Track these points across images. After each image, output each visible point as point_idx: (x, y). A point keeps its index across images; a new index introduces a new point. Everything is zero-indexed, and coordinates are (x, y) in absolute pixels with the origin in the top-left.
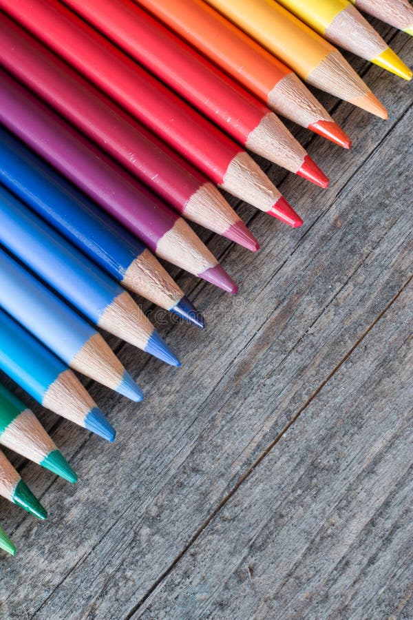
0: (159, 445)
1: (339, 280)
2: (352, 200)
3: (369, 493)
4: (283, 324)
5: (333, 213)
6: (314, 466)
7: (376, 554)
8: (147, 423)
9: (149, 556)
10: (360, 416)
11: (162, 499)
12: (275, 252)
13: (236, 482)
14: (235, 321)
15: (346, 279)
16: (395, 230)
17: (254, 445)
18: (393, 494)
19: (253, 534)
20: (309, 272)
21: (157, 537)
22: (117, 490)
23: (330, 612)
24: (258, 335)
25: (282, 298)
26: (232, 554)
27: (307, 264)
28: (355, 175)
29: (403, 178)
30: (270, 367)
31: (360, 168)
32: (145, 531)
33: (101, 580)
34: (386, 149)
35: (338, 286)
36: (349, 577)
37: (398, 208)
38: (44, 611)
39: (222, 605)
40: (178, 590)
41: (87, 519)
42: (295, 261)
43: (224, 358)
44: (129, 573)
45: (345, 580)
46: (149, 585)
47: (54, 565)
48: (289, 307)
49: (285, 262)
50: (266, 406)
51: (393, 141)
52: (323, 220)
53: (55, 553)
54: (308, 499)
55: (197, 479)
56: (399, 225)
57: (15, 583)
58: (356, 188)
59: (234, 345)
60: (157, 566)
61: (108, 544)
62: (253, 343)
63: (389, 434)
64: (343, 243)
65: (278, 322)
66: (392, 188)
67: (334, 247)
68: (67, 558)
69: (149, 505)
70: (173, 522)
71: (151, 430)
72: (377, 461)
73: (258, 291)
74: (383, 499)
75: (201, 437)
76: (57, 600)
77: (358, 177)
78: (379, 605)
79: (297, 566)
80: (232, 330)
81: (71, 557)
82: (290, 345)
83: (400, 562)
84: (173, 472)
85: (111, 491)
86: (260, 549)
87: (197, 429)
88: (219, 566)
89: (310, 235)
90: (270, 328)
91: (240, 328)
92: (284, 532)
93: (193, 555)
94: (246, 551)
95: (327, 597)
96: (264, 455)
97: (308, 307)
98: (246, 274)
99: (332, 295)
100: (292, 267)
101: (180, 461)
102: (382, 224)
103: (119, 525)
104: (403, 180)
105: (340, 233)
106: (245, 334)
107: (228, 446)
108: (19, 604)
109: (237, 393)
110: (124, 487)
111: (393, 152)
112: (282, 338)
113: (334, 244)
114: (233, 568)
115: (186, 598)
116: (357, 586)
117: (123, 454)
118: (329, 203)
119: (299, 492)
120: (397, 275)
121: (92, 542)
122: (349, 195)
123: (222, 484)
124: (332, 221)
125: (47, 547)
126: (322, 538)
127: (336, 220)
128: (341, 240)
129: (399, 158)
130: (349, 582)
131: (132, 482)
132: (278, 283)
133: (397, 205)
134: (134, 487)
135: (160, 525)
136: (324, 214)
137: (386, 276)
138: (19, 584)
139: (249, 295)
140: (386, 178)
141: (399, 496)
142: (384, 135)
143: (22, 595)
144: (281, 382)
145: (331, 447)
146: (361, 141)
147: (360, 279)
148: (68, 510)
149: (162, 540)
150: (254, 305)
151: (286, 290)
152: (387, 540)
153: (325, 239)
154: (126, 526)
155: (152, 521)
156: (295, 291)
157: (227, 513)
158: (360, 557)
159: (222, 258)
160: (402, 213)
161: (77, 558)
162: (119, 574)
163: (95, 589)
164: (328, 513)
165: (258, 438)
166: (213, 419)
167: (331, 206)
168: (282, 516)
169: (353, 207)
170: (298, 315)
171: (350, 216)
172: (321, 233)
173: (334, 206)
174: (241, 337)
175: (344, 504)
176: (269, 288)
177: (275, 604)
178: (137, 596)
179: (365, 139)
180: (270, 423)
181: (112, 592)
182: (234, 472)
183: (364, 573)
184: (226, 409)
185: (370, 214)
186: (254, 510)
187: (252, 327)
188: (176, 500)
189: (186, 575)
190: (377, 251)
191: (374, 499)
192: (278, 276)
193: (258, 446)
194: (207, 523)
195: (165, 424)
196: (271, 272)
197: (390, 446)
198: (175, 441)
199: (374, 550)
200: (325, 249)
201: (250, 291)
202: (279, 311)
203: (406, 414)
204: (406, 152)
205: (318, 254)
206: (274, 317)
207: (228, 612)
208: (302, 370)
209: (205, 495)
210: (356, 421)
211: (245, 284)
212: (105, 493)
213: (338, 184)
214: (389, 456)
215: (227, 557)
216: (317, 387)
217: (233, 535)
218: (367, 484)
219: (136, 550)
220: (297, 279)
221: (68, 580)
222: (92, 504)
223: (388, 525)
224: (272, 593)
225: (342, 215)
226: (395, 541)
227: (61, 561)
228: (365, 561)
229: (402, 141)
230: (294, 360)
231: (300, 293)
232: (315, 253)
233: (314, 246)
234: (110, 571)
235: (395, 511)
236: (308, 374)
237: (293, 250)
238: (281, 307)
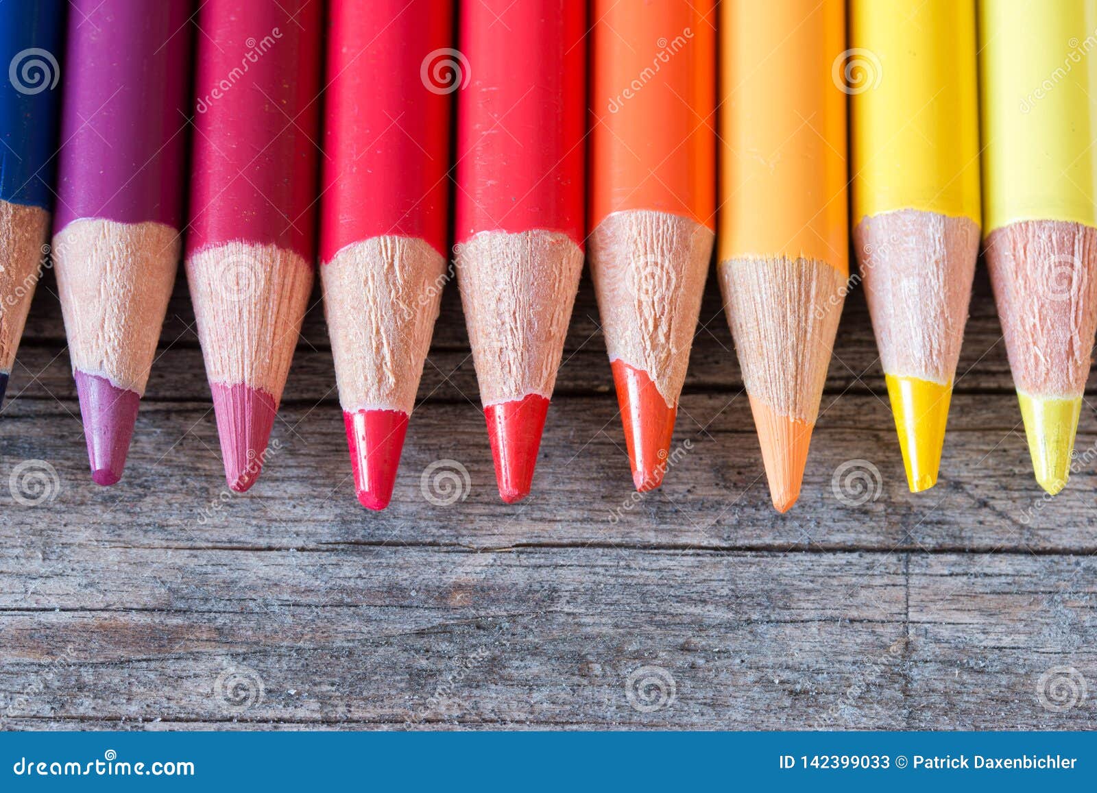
1: (324, 700)
2: (536, 587)
4: (122, 653)
5: (471, 569)
12: (275, 510)
15: (341, 711)
20: (289, 619)
24: (51, 618)
25: (181, 605)
27: (303, 600)
28: (600, 551)
29: (682, 661)
31: (626, 546)
34: (718, 573)
37: (600, 704)
48: (174, 635)
49: (270, 549)
51: (750, 572)
52: (436, 558)
58: (571, 573)
62: (26, 620)
64: (420, 643)
65: (111, 634)
66: (637, 656)
67: (394, 628)
73: (156, 539)
77: (601, 558)
80: (17, 551)
82: (85, 705)
89: (378, 555)
90: (85, 628)
91: (36, 565)
97: (207, 678)
98: (174, 484)
100: (271, 572)
102: (537, 696)
104: (679, 664)
105: (436, 618)
106: (33, 585)
111: (725, 592)
112: (88, 676)
113: (401, 624)
118: (487, 542)
122: (544, 571)
124: (450, 579)
127: (459, 587)
128: (421, 634)
132: (210, 569)
136: (452, 547)
139: (130, 526)
140: (651, 622)
142: (746, 542)
146: (693, 503)
150: (112, 556)
151: (206, 600)
153: (395, 595)
156: (220, 621)
159: (171, 405)
167: (485, 550)
169: (520, 600)
170: (169, 672)
171: (493, 610)
172: (402, 576)
173: (489, 558)
174: (16, 582)
176: (181, 558)
179: (703, 507)
185: (535, 651)
187: (55, 592)
192: (224, 556)
196: (223, 535)
200: (372, 612)
201: (143, 520)
202: (144, 619)
204: (749, 622)
205: (349, 606)
206: (122, 618)
211: (148, 499)
213: (547, 526)
220: (252, 604)
225: (482, 592)
229: (768, 594)
231: (222, 636)
232: (345, 600)
233: (360, 583)
237: (312, 545)
238: (158, 618)
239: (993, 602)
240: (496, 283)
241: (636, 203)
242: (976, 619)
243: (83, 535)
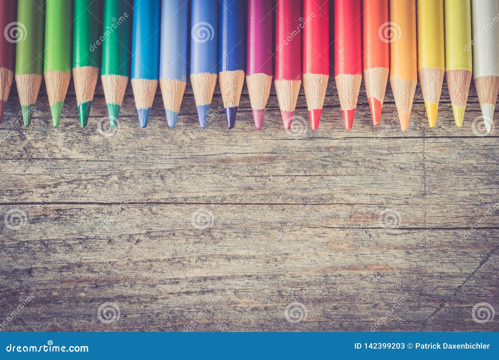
0: (160, 152)
1: (305, 171)
2: (348, 147)
3: (218, 266)
4: (264, 162)
5: (334, 143)
6: (209, 230)
7: (192, 293)
8: (165, 137)
9: (105, 189)
10: (250, 233)
11: (136, 173)
13: (173, 201)
14: (247, 139)
15: (308, 174)
16: (350, 178)
17: (196, 195)
18: (226, 277)
19: (155, 228)
20: (297, 155)
21: (116, 186)
22: (123, 149)
23: (148, 293)
24: (249, 155)
25: (275, 152)
26: (138, 226)
27: (300, 150)
28: (361, 139)
29: (378, 161)
30: (238, 173)
31: (366, 138)
32: (115, 178)
33: (76, 176)
34: (385, 143)
35: (302, 173)
36: (171, 289)
37: (361, 171)
38: (39, 162)
39: (110, 241)
40: (100, 216)
41: (98, 146)
42: (298, 144)
43: (225, 147)
44: (89, 186)
45: (168, 288)
46: (91, 200)
47: (64, 149)
48: (274, 158)
49: (293, 139)
50: (219, 185)
51: (392, 143)
52: (327, 141)
53: (70, 144)
54: (192, 240)
55: (159, 182)
56: (354, 178)
57: (41, 138)
58: (355, 144)
59: (235, 147)
60: (103, 196)
61: (95, 166)
62: (243, 156)
63: (252, 253)
64: (325, 159)
65: (261, 158)
66: (369, 161)
67: (319, 156)
68: (73, 152)
69: (128, 170)
70: (130, 187)
71: (164, 142)
72: (235, 257)
73: (269, 137)
74: (220, 275)
75: (180, 167)
76: (49, 163)
78: (170, 313)
79: (157, 260)
80: (241, 141)
81: (74, 154)
82: (256, 173)
83: (198, 307)
84: (153, 168)
85: (120, 147)
86: (151, 237)
87: (182, 163)
88: (127, 225)
89: (315, 140)
90: (256, 157)
91: (245, 144)
92: (167, 242)
93: (122, 209)
94: (144, 232)
95: (154, 286)
96: (196, 204)
97: (281, 167)
98: (273, 126)
99: (296, 174)
100: (293, 144)
101: (161, 167)
102: (348, 170)
103: (107, 163)
104: (377, 162)
105: (326, 154)
106: (244, 148)
107: (185, 183)
108: (32, 147)
109: (214, 167)
110: (127, 151)
111: (387, 147)
112: (257, 167)
113: (320, 155)
114: (131, 232)
115: (100, 222)
116: (170, 295)
117: (142, 138)
118: (337, 137)
119: (192, 234)
120: (330, 196)
121: (89, 157)
122: (349, 143)
123: (166, 195)
124: (330, 145)
125: (70, 139)
126: (179, 262)
127: (332, 147)
128: (324, 157)
129: (386, 152)
130: (169, 290)
131: (132, 153)
132: (281, 144)
133: (363, 170)
134: (131, 156)
135: (123, 182)
136: (331, 139)
137: (325, 191)
138: (42, 140)
139: (264, 135)
140: (371, 154)
141: (227, 281)
142: (391, 136)
143: (37, 146)
144: (236, 183)
145: (224, 231)
146: (380, 128)
147: (314, 181)
148: (95, 134)
149: (117, 189)
150: (261, 141)
151: (280, 151)
152: (203, 292)
153: (319, 149)
154: (110, 167)
155: (123, 177)
156: (283, 155)
157: (154, 208)
158: (184, 286)
159: (271, 108)
160: (361, 175)
161: (76, 157)
162: (85, 182)
163: (69, 177)
164: (193, 255)
165: (201, 194)
166: (192, 166)
167: (337, 139)
168: (174, 235)
169: (344, 149)
170: (273, 166)
171: (339, 152)
172: (320, 145)
173: (338, 140)
174: (241, 148)
175: (203, 259)
176: (275, 142)
177: (131, 265)
178: (82, 199)
179: (381, 128)
180: (213, 194)
181: (74, 186)
182: (176, 196)
183: (179, 294)
184: (202, 168)
185: (348, 160)
186: (166, 220)
187: (250, 149)
188: (141, 180)
189: (110, 213)
190: (333, 178)
191: (217, 270)
192: (284, 141)
193: (197, 197)
194: (142, 203)
195: (172, 146)
197: (248, 258)
198: (168, 157)
199: (193, 290)
200: (315, 153)
201: (266, 134)
202: (268, 155)
203: (268, 253)
204: (392, 153)
205: (310, 151)
206: (263, 155)
207: (110, 247)
208: (250, 188)
209: (155, 191)
210: (246, 233)
211: (267, 129)
212: (117, 145)
213: (350, 133)
214: (242, 261)
215: (135, 225)
216: (247, 202)
217: (146, 219)
218: (221, 261)
219: (102, 181)
220: (290, 151)
221: (63, 161)
222: (107, 143)
223: (210, 287)
224: (135, 259)
225: (337, 148)
226: (206, 296)
227: (69, 150)
228: (185, 290)
229: (395, 147)
230: (250, 181)
231: (284, 158)
232: (309, 150)
233: (312, 146)
234: (83, 177)
235: (219, 285)
236: (249, 193)
237: (302, 139)
238: (270, 155)
239: (442, 148)
240: (348, 85)
241: (373, 66)
242: (438, 152)
243: (254, 137)
